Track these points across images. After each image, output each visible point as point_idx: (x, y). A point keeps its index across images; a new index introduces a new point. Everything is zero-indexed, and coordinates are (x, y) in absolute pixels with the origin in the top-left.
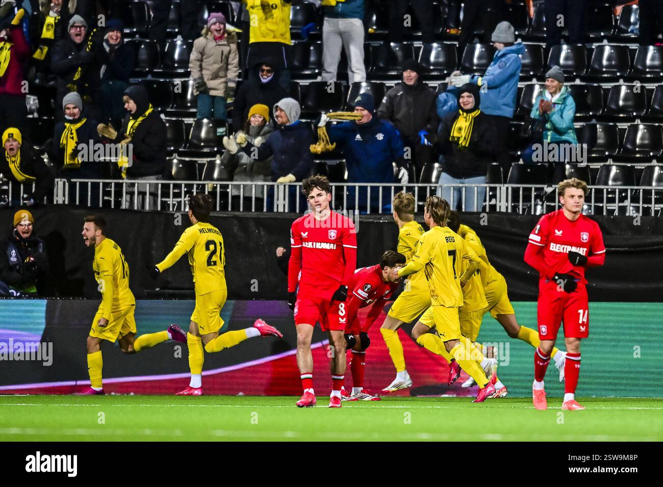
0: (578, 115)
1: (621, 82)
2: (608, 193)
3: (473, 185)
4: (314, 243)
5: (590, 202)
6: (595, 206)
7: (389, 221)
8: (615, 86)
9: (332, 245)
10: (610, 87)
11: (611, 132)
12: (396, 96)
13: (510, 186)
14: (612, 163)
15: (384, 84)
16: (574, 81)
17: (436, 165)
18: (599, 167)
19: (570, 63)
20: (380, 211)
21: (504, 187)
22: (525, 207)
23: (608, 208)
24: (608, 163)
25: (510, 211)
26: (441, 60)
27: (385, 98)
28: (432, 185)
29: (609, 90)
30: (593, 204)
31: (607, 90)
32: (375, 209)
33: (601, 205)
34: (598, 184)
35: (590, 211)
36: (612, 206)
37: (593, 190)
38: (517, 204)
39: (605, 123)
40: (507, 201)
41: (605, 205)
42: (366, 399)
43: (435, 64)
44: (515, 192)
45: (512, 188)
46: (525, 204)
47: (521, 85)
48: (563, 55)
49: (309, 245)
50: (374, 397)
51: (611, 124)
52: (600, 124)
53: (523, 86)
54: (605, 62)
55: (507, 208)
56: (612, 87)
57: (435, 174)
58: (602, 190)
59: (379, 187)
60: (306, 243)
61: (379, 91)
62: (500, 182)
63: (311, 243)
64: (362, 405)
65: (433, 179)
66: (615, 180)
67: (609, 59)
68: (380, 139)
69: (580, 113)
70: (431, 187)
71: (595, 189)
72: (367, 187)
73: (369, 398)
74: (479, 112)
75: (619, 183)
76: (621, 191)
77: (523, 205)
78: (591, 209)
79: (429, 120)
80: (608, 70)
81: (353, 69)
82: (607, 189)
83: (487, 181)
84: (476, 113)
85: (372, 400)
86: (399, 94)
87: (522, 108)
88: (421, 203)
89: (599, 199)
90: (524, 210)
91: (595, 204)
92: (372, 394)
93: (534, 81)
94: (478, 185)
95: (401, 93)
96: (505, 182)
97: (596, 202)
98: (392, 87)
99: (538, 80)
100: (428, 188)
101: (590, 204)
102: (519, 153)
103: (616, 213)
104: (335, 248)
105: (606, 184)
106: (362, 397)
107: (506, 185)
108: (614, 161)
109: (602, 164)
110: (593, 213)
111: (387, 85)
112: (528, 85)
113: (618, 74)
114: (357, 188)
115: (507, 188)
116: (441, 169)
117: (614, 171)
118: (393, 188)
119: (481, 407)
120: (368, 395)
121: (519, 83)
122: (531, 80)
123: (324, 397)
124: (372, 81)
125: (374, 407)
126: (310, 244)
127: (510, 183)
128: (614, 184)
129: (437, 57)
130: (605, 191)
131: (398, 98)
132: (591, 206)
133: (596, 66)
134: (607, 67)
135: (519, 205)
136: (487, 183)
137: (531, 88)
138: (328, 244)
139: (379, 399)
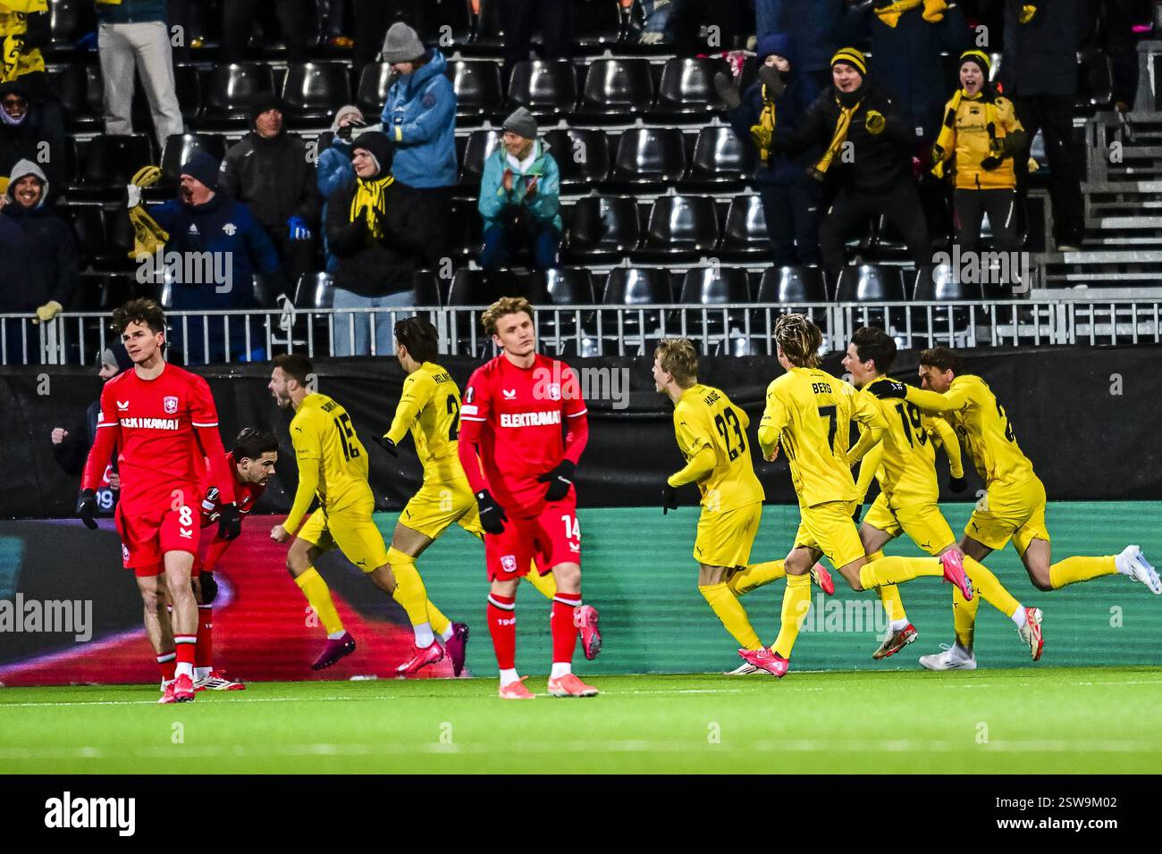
0: (566, 182)
1: (639, 123)
2: (625, 317)
3: (389, 310)
4: (141, 420)
5: (595, 333)
6: (604, 341)
7: (244, 375)
8: (628, 130)
9: (171, 422)
10: (620, 133)
11: (626, 212)
12: (242, 158)
13: (453, 309)
14: (630, 265)
15: (224, 136)
16: (556, 123)
17: (322, 276)
18: (608, 272)
19: (548, 91)
20: (228, 360)
21: (442, 312)
22: (481, 345)
23: (627, 343)
24: (622, 265)
25: (454, 352)
26: (321, 92)
27: (224, 163)
28: (316, 311)
29: (616, 137)
30: (599, 337)
31: (614, 138)
32: (217, 356)
33: (614, 338)
34: (608, 302)
35: (595, 349)
36: (632, 340)
37: (599, 313)
38: (467, 340)
39: (614, 196)
40: (449, 336)
41: (620, 338)
42: (219, 688)
43: (311, 99)
44: (463, 319)
45: (457, 312)
46: (480, 339)
47: (460, 132)
48: (534, 78)
49: (130, 423)
50: (234, 684)
51: (624, 197)
52: (606, 199)
53: (468, 135)
54: (608, 90)
55: (450, 347)
56: (624, 133)
57: (320, 291)
58: (615, 312)
59: (223, 316)
60: (127, 420)
61: (212, 148)
62: (435, 304)
63: (135, 419)
64: (213, 697)
65: (318, 301)
66: (636, 293)
67: (616, 83)
68: (230, 234)
69: (570, 179)
70: (314, 315)
71: (603, 311)
72: (202, 317)
73: (225, 685)
74: (392, 180)
75: (644, 299)
76: (648, 314)
77: (477, 343)
78: (596, 346)
79: (304, 197)
80: (615, 102)
81: (163, 110)
82: (624, 311)
83: (414, 301)
84: (388, 181)
85: (230, 688)
86: (248, 155)
87: (467, 173)
88: (298, 343)
89: (610, 328)
90: (479, 350)
91: (604, 337)
92: (229, 678)
93: (487, 125)
94: (397, 309)
95: (251, 152)
96: (444, 303)
97: (604, 333)
98: (238, 141)
99: (493, 124)
100: (310, 315)
101: (595, 337)
102: (466, 251)
103: (641, 352)
104: (177, 428)
105: (621, 301)
106: (211, 685)
107: (446, 308)
108: (633, 261)
109: (612, 267)
110: (600, 354)
111: (228, 138)
112: (476, 132)
113: (633, 109)
114: (185, 319)
115: (448, 313)
116: (331, 283)
117: (634, 278)
118: (248, 317)
119: (420, 696)
120: (223, 680)
121: (456, 130)
122: (480, 124)
123: (144, 686)
124: (198, 133)
125: (233, 700)
126: (134, 421)
127: (452, 304)
128: (636, 300)
129: (313, 87)
130: (620, 314)
131: (247, 162)
132: (596, 340)
133: (594, 97)
134: (612, 97)
135: (470, 342)
136: (415, 305)
137: (481, 138)
138: (165, 421)
139: (242, 688)
